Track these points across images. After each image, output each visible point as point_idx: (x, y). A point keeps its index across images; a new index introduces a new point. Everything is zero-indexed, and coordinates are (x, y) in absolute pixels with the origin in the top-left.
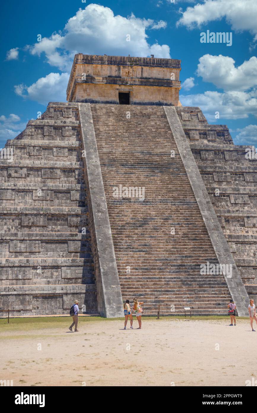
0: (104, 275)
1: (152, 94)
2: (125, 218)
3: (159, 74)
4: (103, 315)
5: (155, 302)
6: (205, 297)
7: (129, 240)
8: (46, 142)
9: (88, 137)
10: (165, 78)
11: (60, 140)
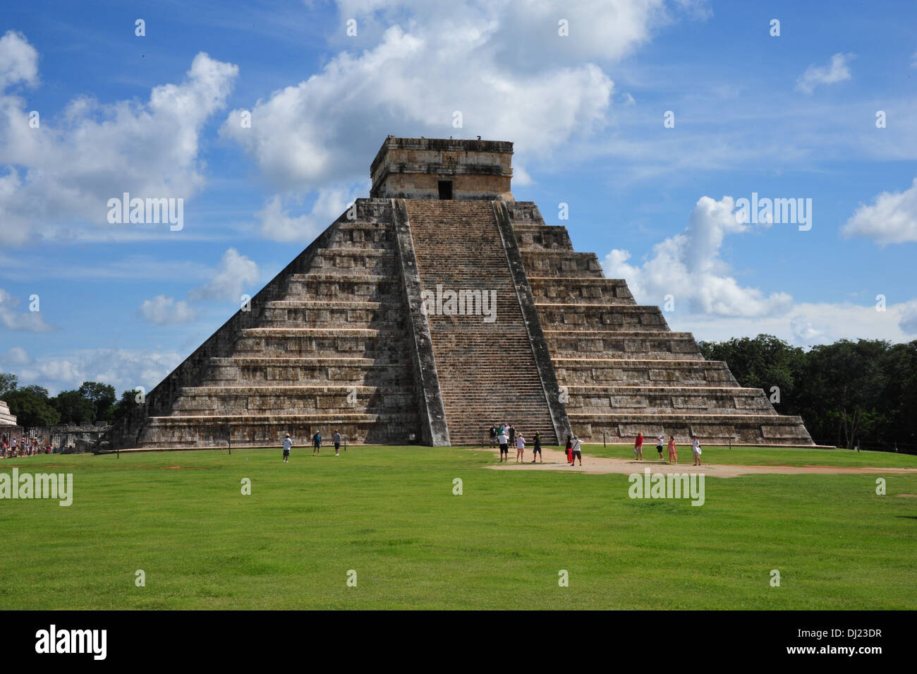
0: (429, 405)
1: (479, 184)
2: (449, 345)
3: (487, 160)
4: (429, 443)
5: (480, 432)
6: (528, 427)
7: (454, 368)
8: (357, 250)
9: (405, 245)
10: (494, 165)
11: (372, 248)
